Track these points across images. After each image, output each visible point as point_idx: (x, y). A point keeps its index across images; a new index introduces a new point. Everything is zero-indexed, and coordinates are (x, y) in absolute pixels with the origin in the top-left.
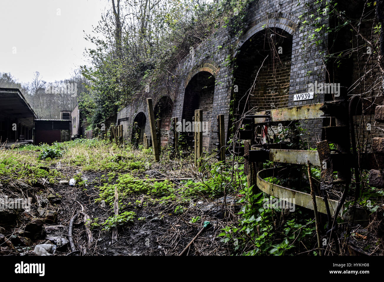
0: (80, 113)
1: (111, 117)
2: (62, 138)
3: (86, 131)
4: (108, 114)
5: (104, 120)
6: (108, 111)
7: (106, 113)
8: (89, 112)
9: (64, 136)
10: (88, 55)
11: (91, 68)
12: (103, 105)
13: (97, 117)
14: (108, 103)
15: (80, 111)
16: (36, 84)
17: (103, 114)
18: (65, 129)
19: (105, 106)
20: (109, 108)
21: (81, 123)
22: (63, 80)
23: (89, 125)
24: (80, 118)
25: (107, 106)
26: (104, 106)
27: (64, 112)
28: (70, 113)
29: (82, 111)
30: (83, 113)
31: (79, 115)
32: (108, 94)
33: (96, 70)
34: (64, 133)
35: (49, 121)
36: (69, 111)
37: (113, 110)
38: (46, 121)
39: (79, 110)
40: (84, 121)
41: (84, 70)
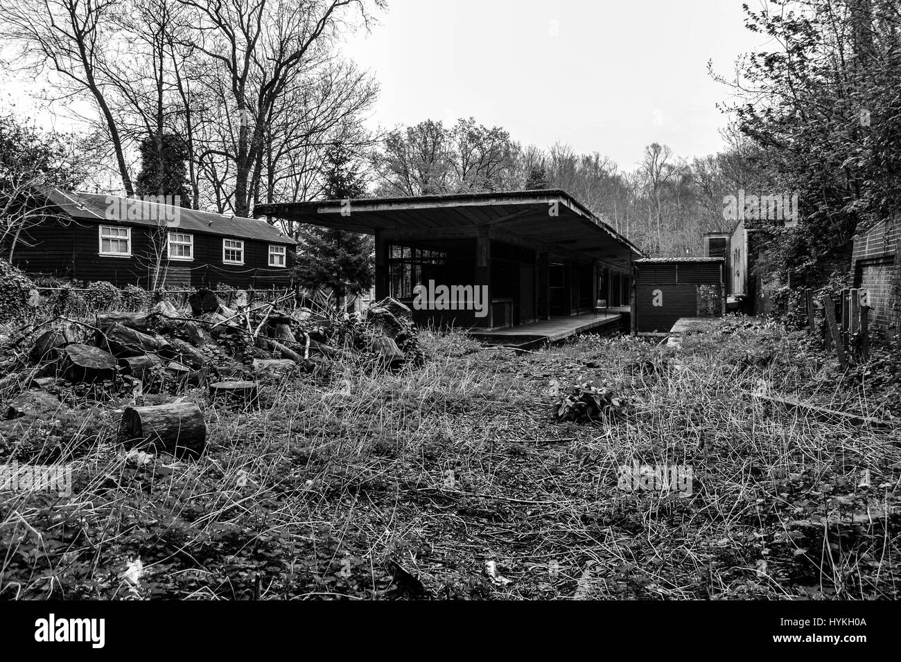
0: (750, 238)
1: (834, 250)
2: (701, 305)
3: (763, 287)
4: (826, 242)
5: (812, 258)
6: (825, 230)
7: (819, 237)
8: (773, 236)
9: (705, 301)
10: (759, 73)
11: (769, 110)
12: (809, 214)
13: (796, 249)
14: (826, 207)
15: (749, 233)
16: (654, 174)
17: (809, 241)
18: (708, 283)
19: (817, 217)
20: (829, 224)
21: (750, 265)
22: (715, 157)
23: (774, 270)
24: (749, 253)
25: (822, 216)
26: (812, 216)
27: (714, 237)
28: (727, 238)
29: (754, 233)
30: (758, 238)
31: (746, 245)
32: (823, 178)
33: (786, 111)
34: (706, 292)
35: (668, 263)
36: (726, 233)
37: (843, 229)
38: (660, 263)
39: (745, 231)
40: (761, 259)
41: (749, 117)
